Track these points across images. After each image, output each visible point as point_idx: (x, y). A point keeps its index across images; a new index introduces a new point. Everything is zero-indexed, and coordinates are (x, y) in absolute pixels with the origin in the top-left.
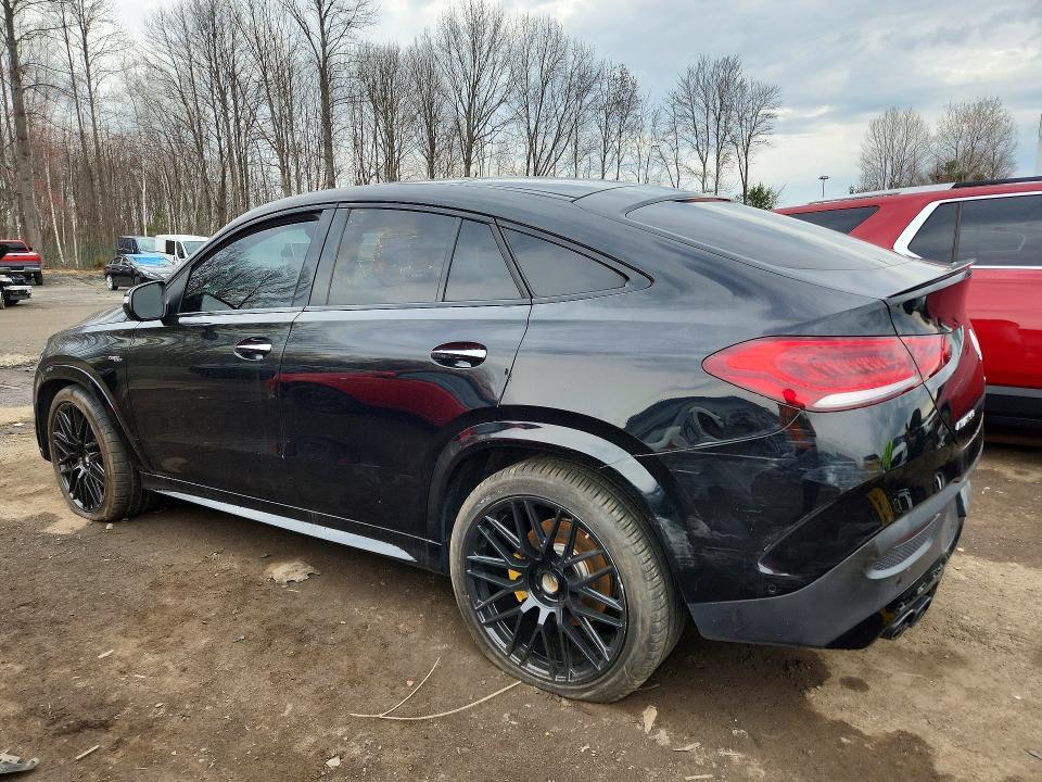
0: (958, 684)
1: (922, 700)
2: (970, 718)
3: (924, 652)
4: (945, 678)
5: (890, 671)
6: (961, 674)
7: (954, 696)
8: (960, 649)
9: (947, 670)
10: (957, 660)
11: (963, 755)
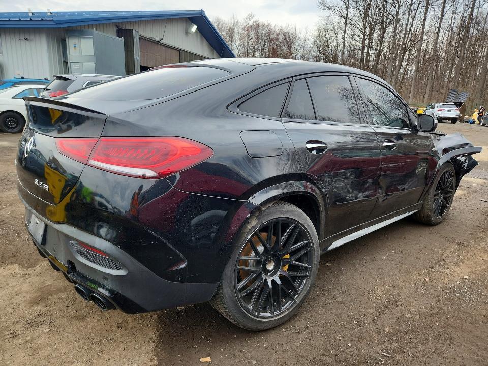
0: (27, 292)
1: (36, 280)
2: (15, 283)
3: (50, 297)
4: (33, 291)
5: (56, 282)
6: (29, 297)
7: (26, 287)
8: (36, 309)
9: (35, 295)
10: (34, 302)
11: (11, 272)
